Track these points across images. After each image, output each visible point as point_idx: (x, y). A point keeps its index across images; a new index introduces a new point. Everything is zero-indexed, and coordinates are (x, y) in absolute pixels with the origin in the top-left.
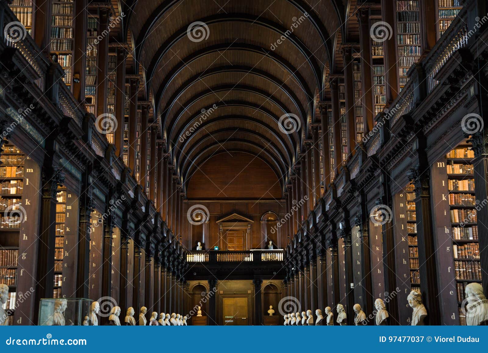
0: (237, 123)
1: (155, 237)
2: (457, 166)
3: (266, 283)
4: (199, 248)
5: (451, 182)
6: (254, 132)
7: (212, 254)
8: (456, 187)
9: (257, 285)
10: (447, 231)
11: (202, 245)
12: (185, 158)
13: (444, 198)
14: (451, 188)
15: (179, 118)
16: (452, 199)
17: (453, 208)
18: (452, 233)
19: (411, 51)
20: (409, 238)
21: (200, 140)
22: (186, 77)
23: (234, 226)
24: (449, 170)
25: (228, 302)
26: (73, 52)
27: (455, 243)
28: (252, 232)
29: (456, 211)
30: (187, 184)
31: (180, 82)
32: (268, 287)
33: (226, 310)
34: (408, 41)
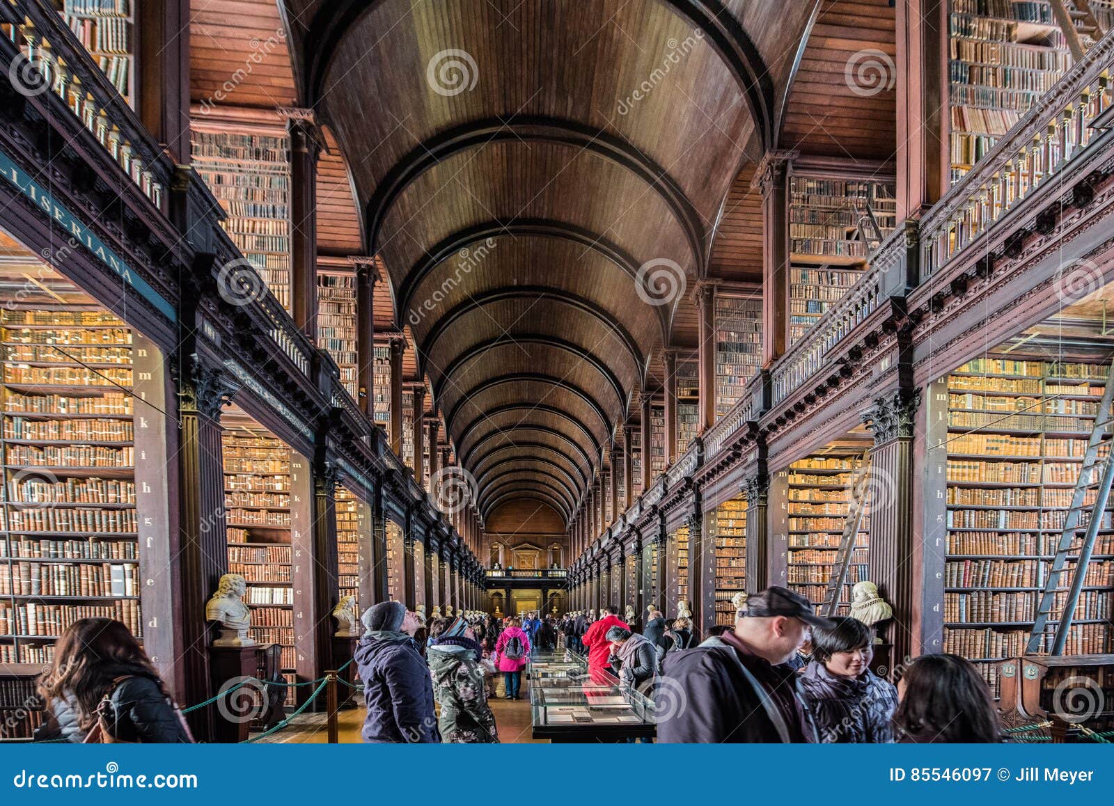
0: (530, 476)
1: (458, 555)
2: (799, 477)
3: (551, 591)
4: (496, 567)
5: (792, 492)
6: (544, 483)
7: (508, 571)
8: (797, 496)
9: (545, 593)
10: (784, 538)
11: (500, 565)
12: (484, 499)
13: (783, 507)
14: (791, 497)
15: (479, 466)
16: (791, 509)
17: (791, 516)
18: (788, 541)
19: (730, 381)
20: (717, 550)
21: (496, 488)
22: (485, 432)
23: (527, 553)
24: (791, 480)
25: (519, 604)
26: (357, 365)
27: (790, 549)
28: (541, 556)
29: (794, 520)
30: (486, 521)
31: (478, 436)
32: (553, 594)
33: (518, 609)
34: (727, 371)
